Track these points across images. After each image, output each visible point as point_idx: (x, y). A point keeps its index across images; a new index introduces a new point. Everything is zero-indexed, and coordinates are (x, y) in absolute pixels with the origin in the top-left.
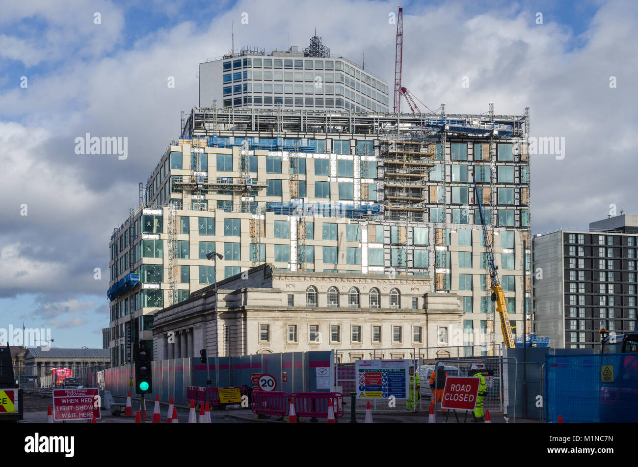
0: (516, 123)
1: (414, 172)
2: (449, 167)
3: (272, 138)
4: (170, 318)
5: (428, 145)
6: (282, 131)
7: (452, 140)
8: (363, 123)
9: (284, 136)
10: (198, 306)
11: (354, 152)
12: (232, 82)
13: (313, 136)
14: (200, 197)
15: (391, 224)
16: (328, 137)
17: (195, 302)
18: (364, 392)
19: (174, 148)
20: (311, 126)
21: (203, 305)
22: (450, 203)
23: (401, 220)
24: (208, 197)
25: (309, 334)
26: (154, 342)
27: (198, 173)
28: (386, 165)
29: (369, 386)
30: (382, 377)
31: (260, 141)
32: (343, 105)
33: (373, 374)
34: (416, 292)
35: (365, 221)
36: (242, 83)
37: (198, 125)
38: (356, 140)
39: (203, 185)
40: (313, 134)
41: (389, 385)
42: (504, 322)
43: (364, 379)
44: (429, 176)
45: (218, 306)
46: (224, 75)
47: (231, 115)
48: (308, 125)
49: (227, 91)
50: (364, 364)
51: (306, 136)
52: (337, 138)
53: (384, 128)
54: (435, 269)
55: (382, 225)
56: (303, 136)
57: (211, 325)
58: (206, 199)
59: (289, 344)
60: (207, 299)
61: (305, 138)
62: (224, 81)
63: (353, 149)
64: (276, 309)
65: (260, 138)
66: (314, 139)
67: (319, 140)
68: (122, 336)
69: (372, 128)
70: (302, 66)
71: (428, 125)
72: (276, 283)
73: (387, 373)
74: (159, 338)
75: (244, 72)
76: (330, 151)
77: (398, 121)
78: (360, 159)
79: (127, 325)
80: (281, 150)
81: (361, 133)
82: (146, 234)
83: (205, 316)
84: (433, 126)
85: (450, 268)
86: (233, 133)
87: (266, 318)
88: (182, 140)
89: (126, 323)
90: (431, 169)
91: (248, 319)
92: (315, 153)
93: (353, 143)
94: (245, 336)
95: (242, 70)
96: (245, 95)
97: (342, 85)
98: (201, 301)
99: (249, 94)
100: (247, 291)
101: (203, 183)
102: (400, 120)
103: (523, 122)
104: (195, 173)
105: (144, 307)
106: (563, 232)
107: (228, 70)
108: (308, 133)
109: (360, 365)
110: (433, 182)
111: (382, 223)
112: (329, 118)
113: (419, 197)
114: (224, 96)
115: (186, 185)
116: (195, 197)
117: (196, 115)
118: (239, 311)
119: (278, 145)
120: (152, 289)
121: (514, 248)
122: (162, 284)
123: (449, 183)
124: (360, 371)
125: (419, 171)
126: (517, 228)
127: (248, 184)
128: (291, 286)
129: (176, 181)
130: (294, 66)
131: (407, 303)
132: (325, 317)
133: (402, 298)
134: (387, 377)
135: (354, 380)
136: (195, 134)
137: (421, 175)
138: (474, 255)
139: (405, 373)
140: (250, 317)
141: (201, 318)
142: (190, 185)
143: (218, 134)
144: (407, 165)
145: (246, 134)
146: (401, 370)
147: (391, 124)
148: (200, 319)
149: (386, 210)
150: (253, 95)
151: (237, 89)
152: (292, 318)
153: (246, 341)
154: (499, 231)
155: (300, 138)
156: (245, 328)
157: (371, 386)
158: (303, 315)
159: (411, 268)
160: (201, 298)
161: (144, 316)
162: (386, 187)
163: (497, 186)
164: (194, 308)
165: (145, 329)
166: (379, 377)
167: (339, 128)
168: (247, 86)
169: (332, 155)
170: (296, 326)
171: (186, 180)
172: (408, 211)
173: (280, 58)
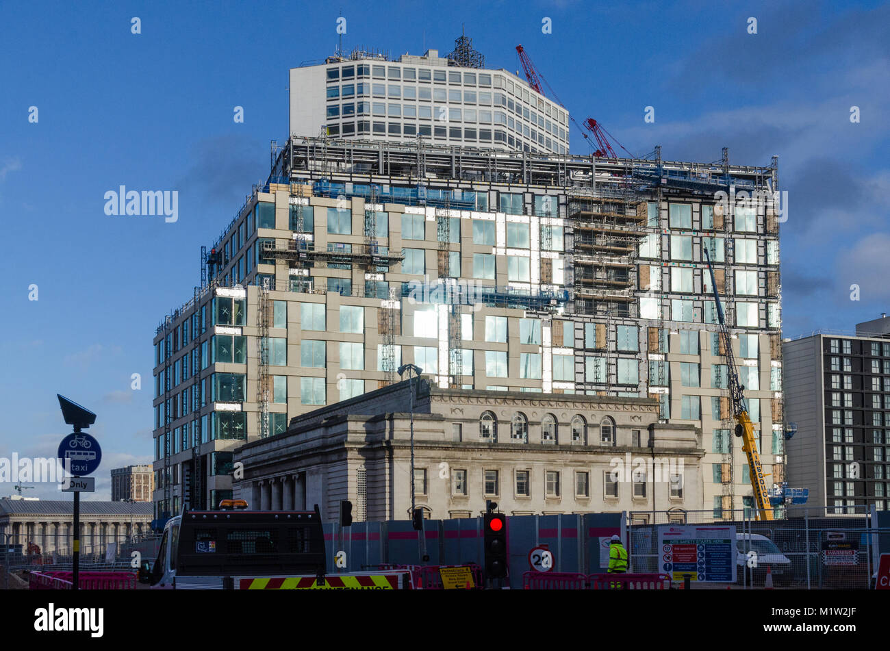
0: (759, 177)
1: (617, 244)
2: (666, 237)
3: (410, 186)
4: (266, 457)
5: (636, 205)
6: (424, 177)
7: (670, 199)
8: (543, 169)
9: (426, 184)
10: (314, 439)
11: (529, 211)
12: (341, 99)
13: (469, 186)
14: (302, 272)
15: (585, 320)
16: (493, 188)
17: (308, 433)
18: (671, 573)
19: (262, 197)
20: (467, 171)
21: (323, 437)
22: (667, 291)
23: (598, 313)
24: (314, 272)
25: (484, 483)
26: (234, 493)
27: (301, 236)
28: (576, 231)
29: (678, 564)
30: (698, 551)
31: (391, 190)
32: (504, 140)
33: (683, 546)
34: (637, 422)
35: (547, 315)
36: (355, 101)
37: (298, 164)
38: (532, 193)
39: (307, 254)
40: (470, 182)
41: (708, 562)
42: (754, 467)
43: (671, 553)
44: (638, 251)
45: (349, 439)
46: (327, 88)
47: (347, 150)
48: (463, 169)
49: (333, 111)
50: (670, 532)
51: (460, 186)
52: (506, 189)
53: (573, 177)
54: (648, 388)
55: (573, 320)
56: (455, 186)
57: (337, 468)
58: (311, 275)
59: (455, 498)
60: (330, 429)
61: (458, 188)
62: (328, 97)
63: (529, 207)
64: (437, 446)
65: (392, 185)
66: (471, 190)
67: (479, 191)
68: (175, 483)
69: (556, 177)
70: (445, 80)
71: (638, 176)
72: (436, 406)
73: (704, 545)
74: (245, 487)
75: (358, 84)
76: (495, 208)
77: (594, 168)
78: (539, 222)
79: (185, 465)
80: (423, 206)
81: (539, 184)
82: (220, 326)
83: (326, 454)
84: (643, 178)
85: (670, 386)
86: (351, 177)
87: (421, 459)
88: (275, 184)
89: (184, 463)
90: (642, 240)
91: (394, 459)
92: (473, 210)
93: (528, 198)
94: (391, 486)
95: (355, 82)
96: (360, 119)
97: (503, 110)
98: (319, 432)
99: (365, 118)
100: (394, 417)
101: (307, 250)
102: (596, 166)
103: (768, 177)
104: (295, 235)
105: (216, 438)
106: (822, 336)
107: (334, 79)
108: (462, 182)
109: (665, 534)
110: (644, 259)
111: (571, 318)
112: (493, 160)
113: (625, 280)
114: (328, 119)
115: (281, 253)
116: (295, 272)
117: (296, 147)
118: (382, 448)
119: (420, 197)
120: (229, 412)
121: (759, 359)
122: (244, 404)
123: (667, 261)
124: (666, 542)
125: (623, 242)
126: (762, 329)
127: (376, 255)
128: (457, 411)
129: (266, 246)
130: (432, 78)
131: (624, 438)
132: (508, 457)
133: (618, 430)
134: (704, 551)
135: (656, 555)
136: (294, 176)
137: (628, 249)
138: (702, 367)
139: (730, 545)
140: (398, 457)
141: (320, 457)
142: (288, 253)
143: (329, 178)
144: (608, 234)
145: (371, 178)
146: (725, 541)
147: (582, 173)
148: (317, 459)
149: (577, 298)
150: (372, 120)
151: (348, 109)
152: (459, 458)
153: (391, 493)
154: (737, 334)
155: (451, 189)
156: (391, 474)
157: (681, 564)
158: (476, 455)
159: (614, 385)
160: (319, 428)
161: (217, 453)
162: (576, 264)
163: (733, 268)
164: (306, 441)
165: (217, 473)
166: (692, 551)
167: (508, 174)
168: (362, 106)
169: (498, 214)
170: (465, 471)
171: (281, 246)
172: (609, 301)
173: (412, 66)
